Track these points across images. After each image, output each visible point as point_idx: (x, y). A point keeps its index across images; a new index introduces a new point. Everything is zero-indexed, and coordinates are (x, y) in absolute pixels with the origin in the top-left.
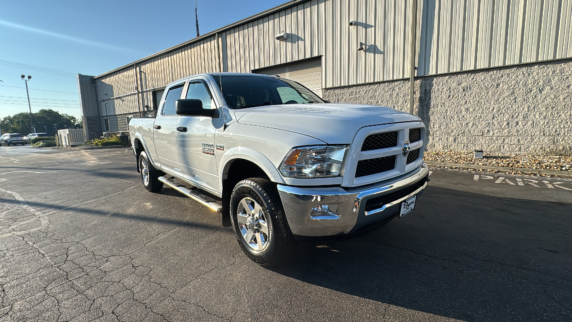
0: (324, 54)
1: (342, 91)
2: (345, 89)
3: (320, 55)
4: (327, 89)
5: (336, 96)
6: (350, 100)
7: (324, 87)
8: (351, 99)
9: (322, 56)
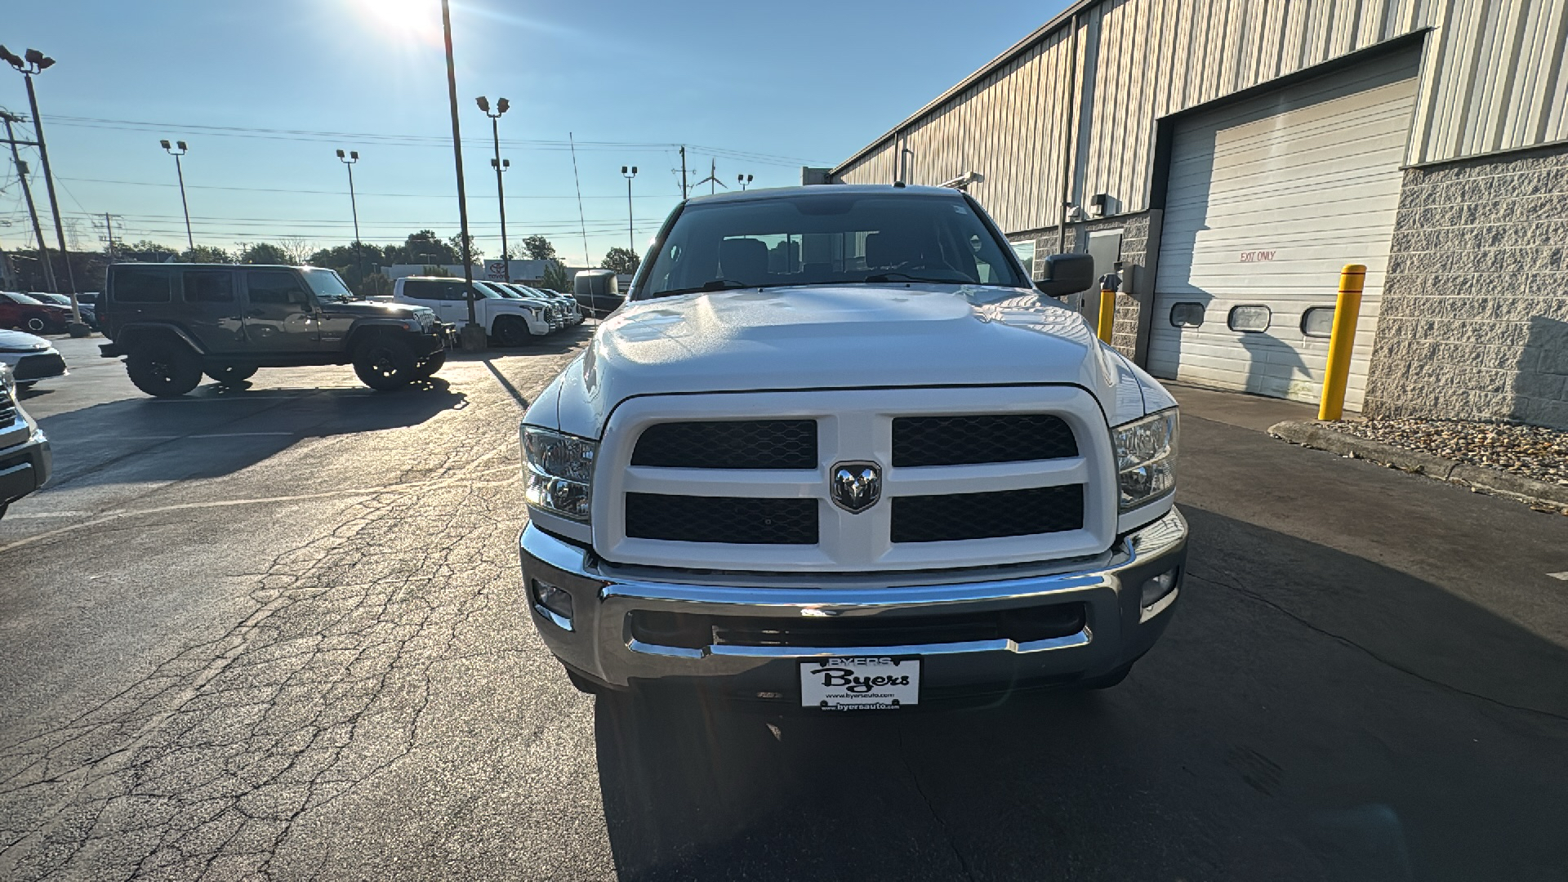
0: (1440, 22)
1: (1499, 173)
2: (1519, 163)
3: (1420, 26)
4: (1427, 169)
5: (1463, 195)
6: (1535, 210)
7: (1414, 160)
8: (1543, 205)
9: (1429, 30)
